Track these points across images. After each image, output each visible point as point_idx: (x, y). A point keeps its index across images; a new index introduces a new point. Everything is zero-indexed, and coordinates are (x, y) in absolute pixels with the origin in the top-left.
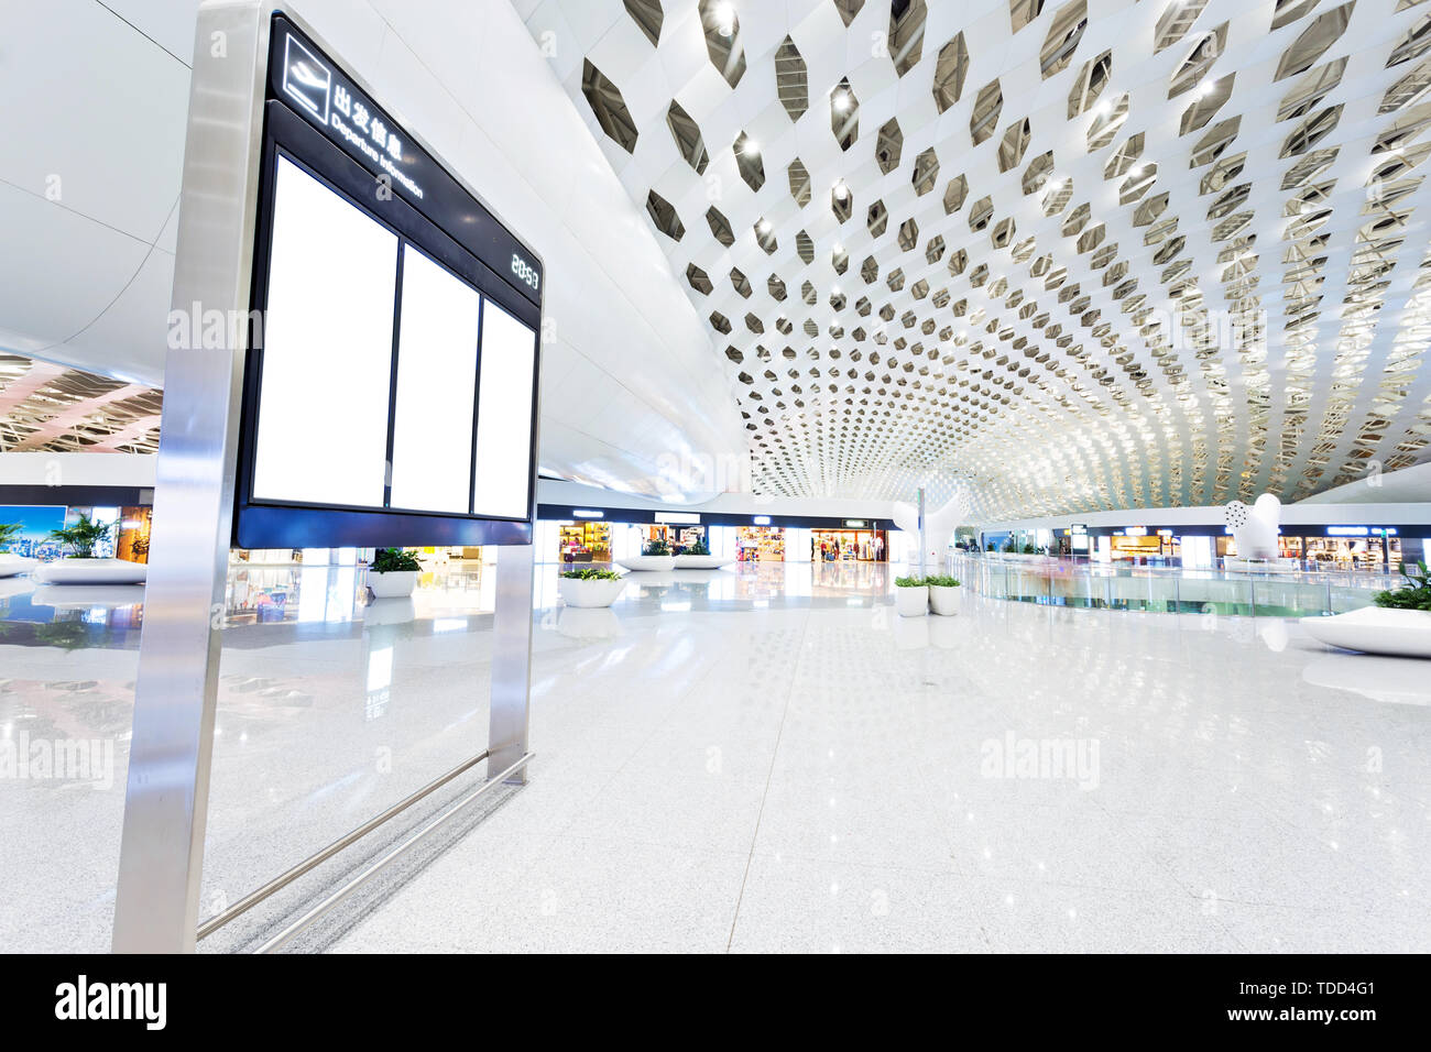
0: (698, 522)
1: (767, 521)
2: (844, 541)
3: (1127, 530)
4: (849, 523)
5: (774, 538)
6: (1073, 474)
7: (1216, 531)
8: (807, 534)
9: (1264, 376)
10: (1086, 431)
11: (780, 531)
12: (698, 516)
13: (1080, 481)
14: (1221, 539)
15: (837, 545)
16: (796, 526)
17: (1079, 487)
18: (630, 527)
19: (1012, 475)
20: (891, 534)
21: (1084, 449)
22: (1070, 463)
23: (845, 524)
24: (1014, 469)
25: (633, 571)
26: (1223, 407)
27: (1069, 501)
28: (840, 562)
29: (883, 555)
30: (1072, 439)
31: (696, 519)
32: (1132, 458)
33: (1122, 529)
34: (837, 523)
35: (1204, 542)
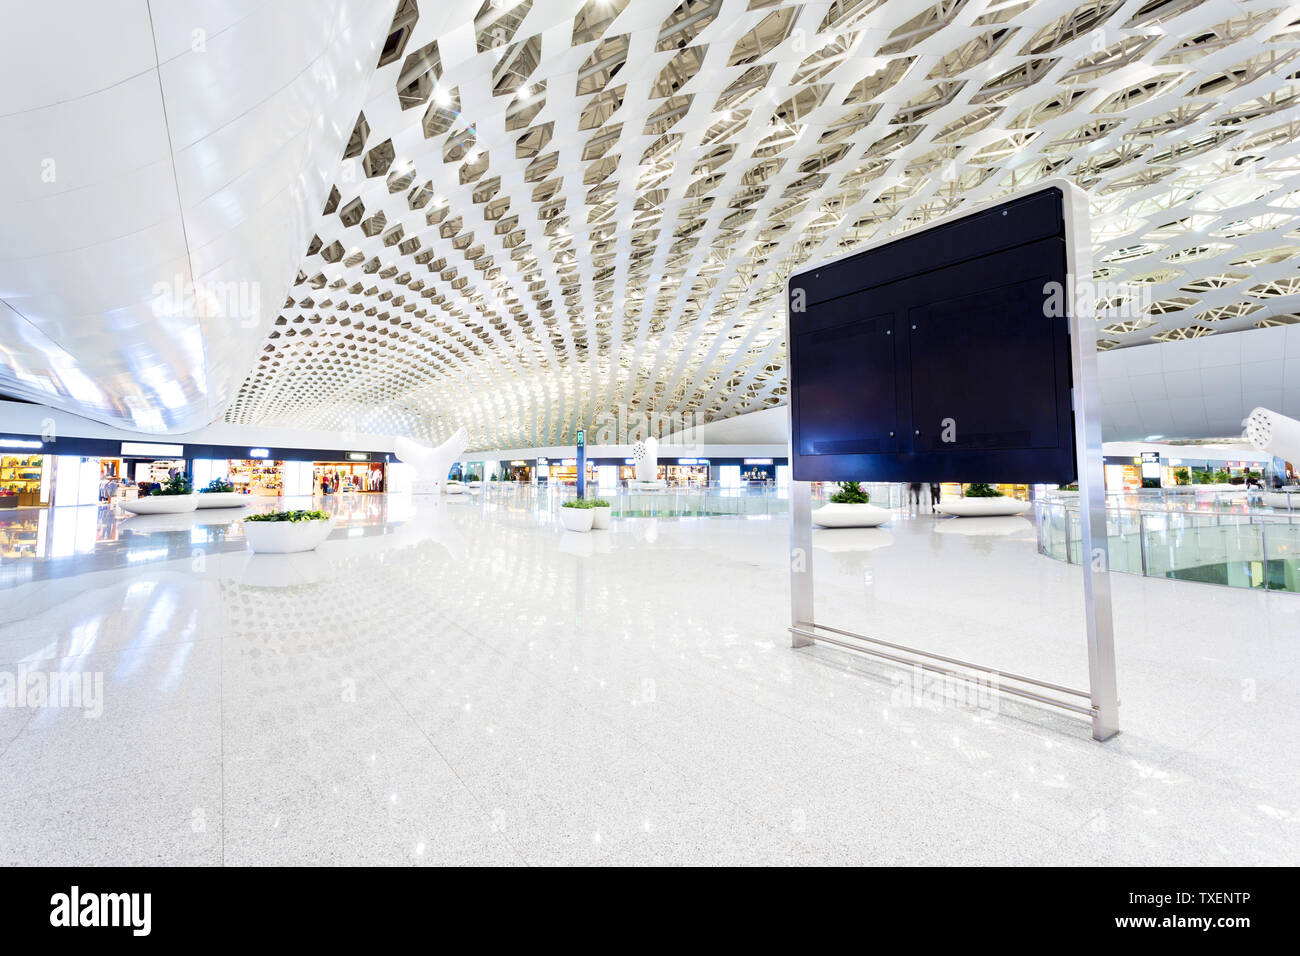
0: (181, 455)
1: (265, 453)
2: (343, 474)
3: (563, 462)
4: (353, 456)
5: (267, 471)
6: (509, 416)
7: (619, 462)
8: (309, 467)
9: (653, 358)
10: (528, 383)
11: (276, 464)
12: (182, 447)
13: (511, 422)
14: (622, 467)
15: (337, 477)
16: (298, 460)
17: (510, 427)
18: (84, 460)
19: (458, 414)
20: (390, 468)
21: (521, 396)
22: (508, 407)
23: (348, 457)
24: (461, 409)
25: (140, 514)
26: (624, 375)
27: (500, 439)
28: (339, 494)
29: (381, 487)
30: (515, 388)
31: (179, 451)
32: (554, 406)
33: (559, 461)
34: (340, 456)
35: (613, 469)
